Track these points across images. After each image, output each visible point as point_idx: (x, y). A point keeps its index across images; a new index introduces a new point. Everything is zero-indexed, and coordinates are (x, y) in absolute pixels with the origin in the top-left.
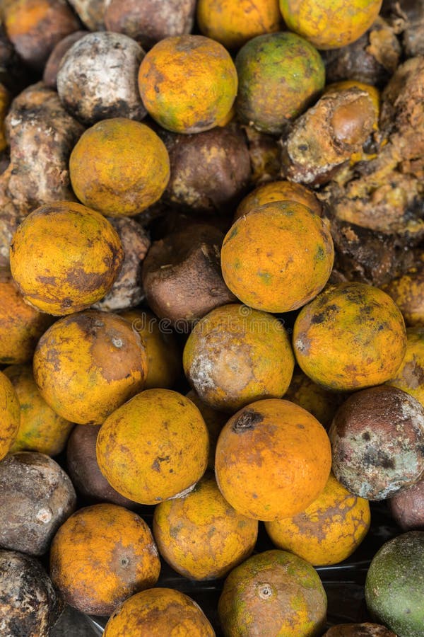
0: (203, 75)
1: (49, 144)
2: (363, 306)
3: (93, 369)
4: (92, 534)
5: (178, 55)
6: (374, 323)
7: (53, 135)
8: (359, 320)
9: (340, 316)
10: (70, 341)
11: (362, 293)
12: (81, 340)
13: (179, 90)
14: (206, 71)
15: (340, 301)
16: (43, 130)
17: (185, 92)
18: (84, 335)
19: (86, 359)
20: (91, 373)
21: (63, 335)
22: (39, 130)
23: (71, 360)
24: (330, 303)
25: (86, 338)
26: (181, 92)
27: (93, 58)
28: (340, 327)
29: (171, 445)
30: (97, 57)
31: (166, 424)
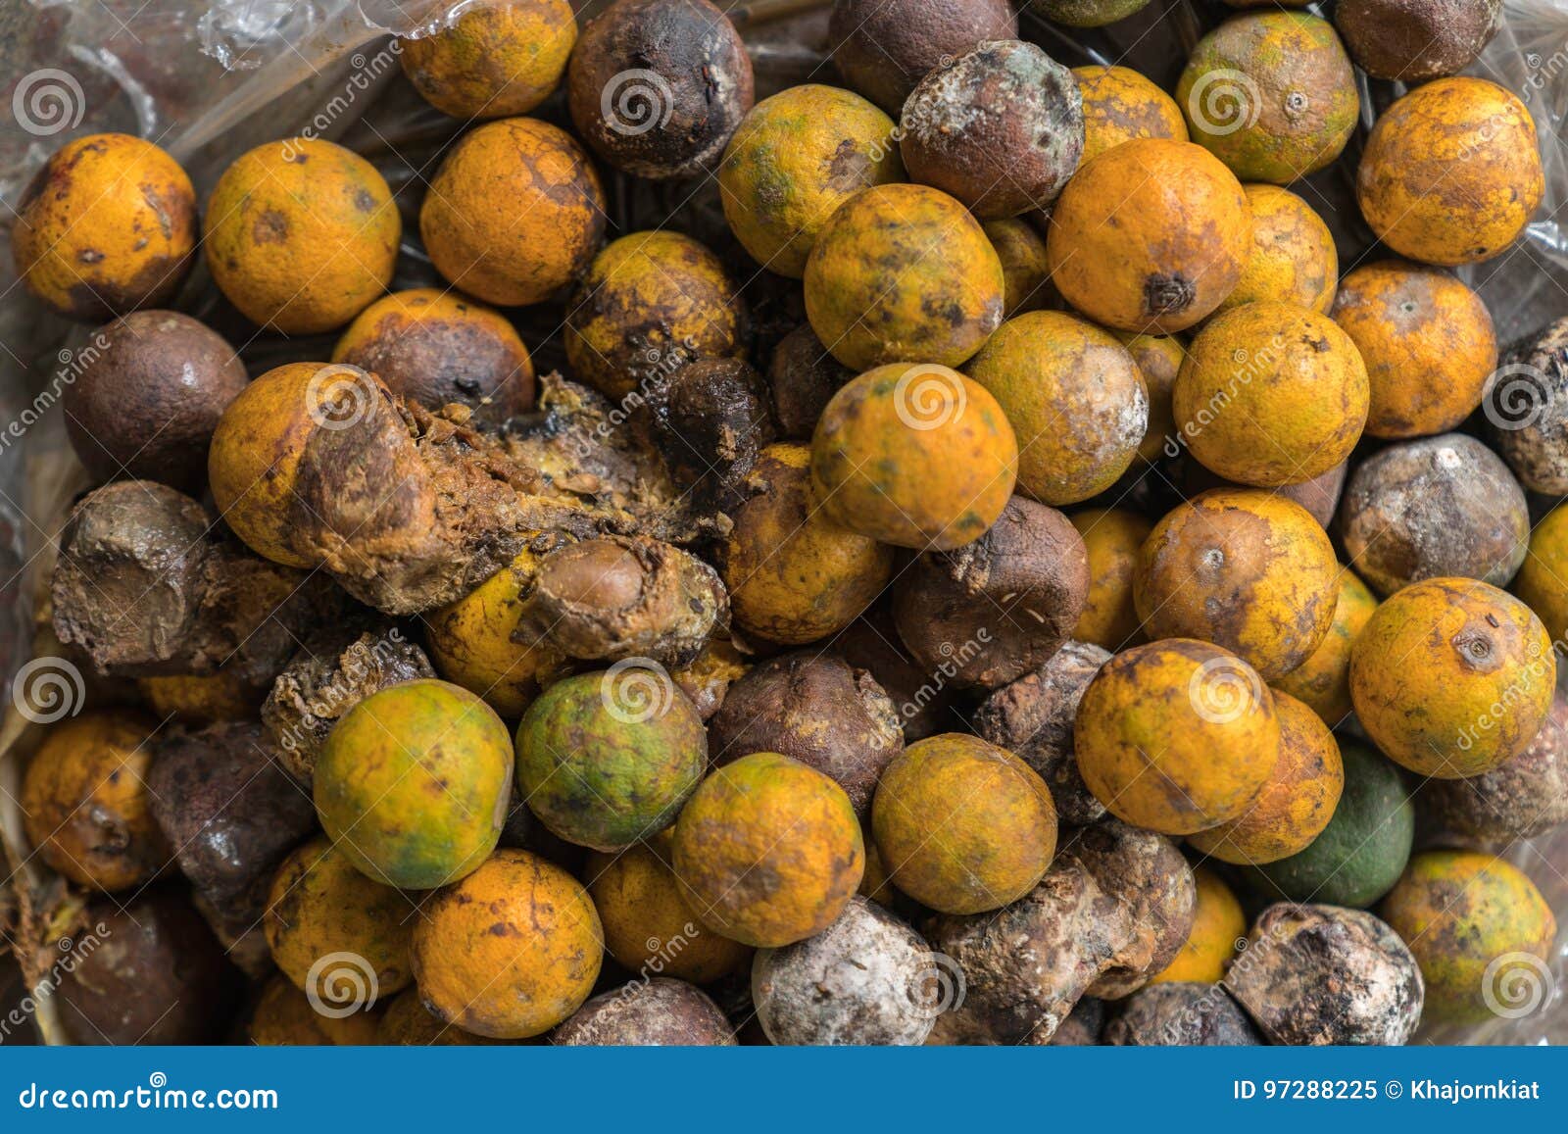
0: (784, 811)
1: (1043, 938)
2: (891, 272)
3: (1276, 550)
4: (1423, 372)
5: (791, 872)
6: (898, 237)
7: (1025, 945)
8: (913, 258)
9: (932, 287)
10: (1274, 615)
11: (868, 292)
12: (1259, 602)
13: (830, 821)
14: (773, 812)
15: (910, 310)
16: (1035, 965)
17: (825, 812)
18: (1251, 605)
19: (1275, 570)
20: (1284, 548)
21: (1272, 634)
22: (1039, 970)
23: (1295, 588)
24: (921, 318)
25: (1251, 599)
26: (831, 817)
27: (877, 1007)
28: (948, 274)
29: (1289, 352)
30: (870, 1003)
31: (1274, 379)
